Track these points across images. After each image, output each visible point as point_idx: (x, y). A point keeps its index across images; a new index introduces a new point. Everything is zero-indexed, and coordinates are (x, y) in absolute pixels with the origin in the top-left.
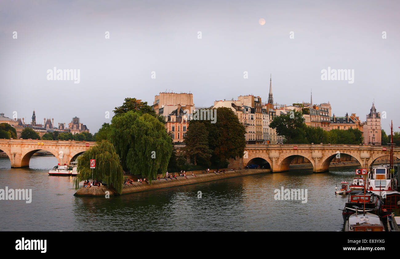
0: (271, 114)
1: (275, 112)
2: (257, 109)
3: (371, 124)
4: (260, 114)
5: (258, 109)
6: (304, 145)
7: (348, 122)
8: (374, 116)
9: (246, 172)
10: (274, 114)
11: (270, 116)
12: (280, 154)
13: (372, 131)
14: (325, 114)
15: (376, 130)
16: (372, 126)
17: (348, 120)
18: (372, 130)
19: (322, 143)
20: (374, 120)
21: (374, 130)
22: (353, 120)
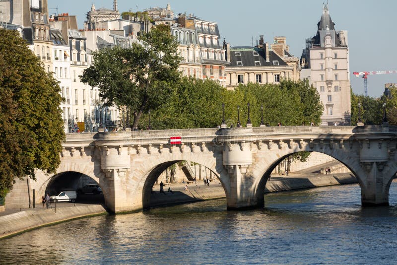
0: (74, 43)
1: (85, 39)
2: (37, 31)
3: (322, 65)
4: (46, 45)
5: (40, 30)
6: (200, 132)
7: (268, 60)
8: (329, 42)
9: (52, 214)
10: (82, 44)
11: (71, 49)
12: (132, 159)
13: (326, 86)
14: (212, 41)
15: (335, 84)
16: (323, 72)
17: (267, 55)
18: (324, 84)
19: (250, 125)
20: (330, 53)
21: (329, 82)
22: (282, 55)
